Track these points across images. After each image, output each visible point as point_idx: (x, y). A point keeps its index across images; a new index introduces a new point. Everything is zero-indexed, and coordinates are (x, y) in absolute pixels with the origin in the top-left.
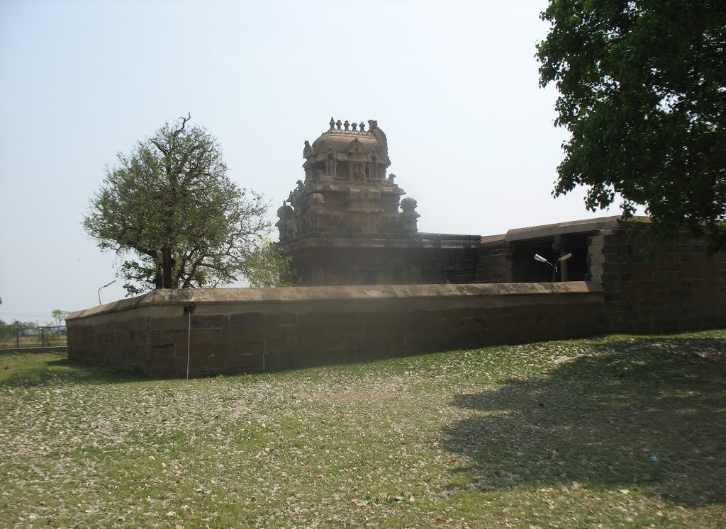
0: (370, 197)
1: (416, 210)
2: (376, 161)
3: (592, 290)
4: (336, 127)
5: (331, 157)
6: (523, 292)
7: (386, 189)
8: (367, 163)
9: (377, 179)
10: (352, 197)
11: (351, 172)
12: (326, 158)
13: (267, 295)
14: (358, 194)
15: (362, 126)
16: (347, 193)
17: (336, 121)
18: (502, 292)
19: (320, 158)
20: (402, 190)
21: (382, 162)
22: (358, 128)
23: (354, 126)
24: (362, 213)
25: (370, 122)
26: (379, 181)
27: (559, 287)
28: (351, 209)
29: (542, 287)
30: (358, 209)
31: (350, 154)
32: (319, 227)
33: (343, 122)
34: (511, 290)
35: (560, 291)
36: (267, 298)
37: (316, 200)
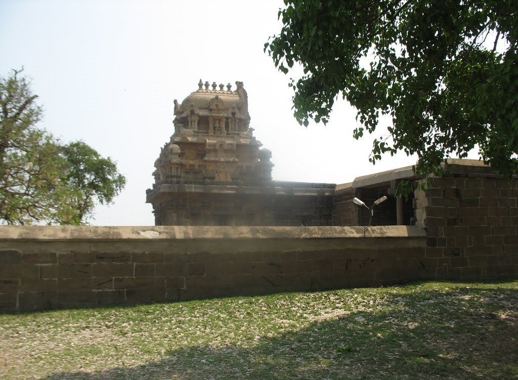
0: (226, 148)
1: (271, 160)
2: (236, 116)
3: (412, 235)
4: (204, 87)
5: (192, 112)
6: (329, 236)
7: (243, 141)
8: (227, 118)
9: (237, 132)
10: (208, 147)
11: (211, 125)
12: (189, 113)
13: (26, 233)
14: (214, 145)
15: (229, 87)
16: (204, 144)
17: (204, 83)
18: (304, 235)
19: (184, 115)
20: (259, 142)
21: (243, 117)
22: (225, 89)
23: (221, 86)
24: (216, 162)
25: (237, 83)
26: (238, 134)
27: (373, 231)
28: (206, 158)
29: (353, 231)
30: (213, 159)
31: (211, 110)
32: (173, 174)
33: (211, 83)
34: (316, 233)
35: (373, 235)
36: (24, 236)
37: (172, 150)
